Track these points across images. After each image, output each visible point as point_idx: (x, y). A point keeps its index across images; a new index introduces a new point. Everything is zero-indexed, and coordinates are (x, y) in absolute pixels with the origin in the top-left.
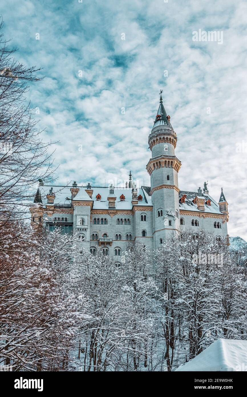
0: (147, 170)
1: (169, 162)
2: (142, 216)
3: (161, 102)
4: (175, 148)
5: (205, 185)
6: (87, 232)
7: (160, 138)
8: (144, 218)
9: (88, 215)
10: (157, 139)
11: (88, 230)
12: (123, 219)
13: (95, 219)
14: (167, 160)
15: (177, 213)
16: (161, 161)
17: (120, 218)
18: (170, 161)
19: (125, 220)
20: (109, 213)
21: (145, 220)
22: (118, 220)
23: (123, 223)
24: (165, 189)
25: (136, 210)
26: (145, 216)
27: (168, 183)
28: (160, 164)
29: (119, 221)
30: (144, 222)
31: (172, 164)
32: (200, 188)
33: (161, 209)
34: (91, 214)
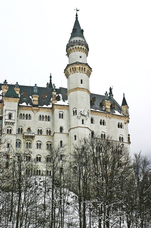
0: (64, 74)
1: (82, 68)
2: (60, 114)
3: (77, 18)
4: (87, 56)
5: (111, 89)
6: (14, 126)
7: (76, 48)
8: (61, 116)
9: (15, 111)
10: (73, 48)
11: (15, 124)
12: (45, 116)
13: (21, 114)
14: (81, 67)
15: (88, 113)
16: (76, 67)
17: (42, 115)
18: (84, 67)
19: (46, 116)
20: (33, 109)
21: (62, 118)
22: (40, 116)
23: (44, 119)
24: (79, 91)
25: (55, 108)
26: (62, 114)
27: (81, 86)
28: (75, 70)
29: (41, 118)
30: (61, 119)
31: (85, 70)
32: (106, 92)
33: (76, 109)
34: (18, 109)
